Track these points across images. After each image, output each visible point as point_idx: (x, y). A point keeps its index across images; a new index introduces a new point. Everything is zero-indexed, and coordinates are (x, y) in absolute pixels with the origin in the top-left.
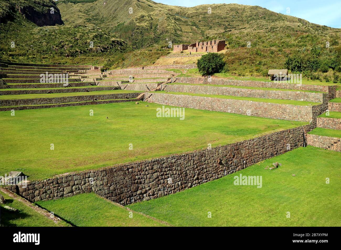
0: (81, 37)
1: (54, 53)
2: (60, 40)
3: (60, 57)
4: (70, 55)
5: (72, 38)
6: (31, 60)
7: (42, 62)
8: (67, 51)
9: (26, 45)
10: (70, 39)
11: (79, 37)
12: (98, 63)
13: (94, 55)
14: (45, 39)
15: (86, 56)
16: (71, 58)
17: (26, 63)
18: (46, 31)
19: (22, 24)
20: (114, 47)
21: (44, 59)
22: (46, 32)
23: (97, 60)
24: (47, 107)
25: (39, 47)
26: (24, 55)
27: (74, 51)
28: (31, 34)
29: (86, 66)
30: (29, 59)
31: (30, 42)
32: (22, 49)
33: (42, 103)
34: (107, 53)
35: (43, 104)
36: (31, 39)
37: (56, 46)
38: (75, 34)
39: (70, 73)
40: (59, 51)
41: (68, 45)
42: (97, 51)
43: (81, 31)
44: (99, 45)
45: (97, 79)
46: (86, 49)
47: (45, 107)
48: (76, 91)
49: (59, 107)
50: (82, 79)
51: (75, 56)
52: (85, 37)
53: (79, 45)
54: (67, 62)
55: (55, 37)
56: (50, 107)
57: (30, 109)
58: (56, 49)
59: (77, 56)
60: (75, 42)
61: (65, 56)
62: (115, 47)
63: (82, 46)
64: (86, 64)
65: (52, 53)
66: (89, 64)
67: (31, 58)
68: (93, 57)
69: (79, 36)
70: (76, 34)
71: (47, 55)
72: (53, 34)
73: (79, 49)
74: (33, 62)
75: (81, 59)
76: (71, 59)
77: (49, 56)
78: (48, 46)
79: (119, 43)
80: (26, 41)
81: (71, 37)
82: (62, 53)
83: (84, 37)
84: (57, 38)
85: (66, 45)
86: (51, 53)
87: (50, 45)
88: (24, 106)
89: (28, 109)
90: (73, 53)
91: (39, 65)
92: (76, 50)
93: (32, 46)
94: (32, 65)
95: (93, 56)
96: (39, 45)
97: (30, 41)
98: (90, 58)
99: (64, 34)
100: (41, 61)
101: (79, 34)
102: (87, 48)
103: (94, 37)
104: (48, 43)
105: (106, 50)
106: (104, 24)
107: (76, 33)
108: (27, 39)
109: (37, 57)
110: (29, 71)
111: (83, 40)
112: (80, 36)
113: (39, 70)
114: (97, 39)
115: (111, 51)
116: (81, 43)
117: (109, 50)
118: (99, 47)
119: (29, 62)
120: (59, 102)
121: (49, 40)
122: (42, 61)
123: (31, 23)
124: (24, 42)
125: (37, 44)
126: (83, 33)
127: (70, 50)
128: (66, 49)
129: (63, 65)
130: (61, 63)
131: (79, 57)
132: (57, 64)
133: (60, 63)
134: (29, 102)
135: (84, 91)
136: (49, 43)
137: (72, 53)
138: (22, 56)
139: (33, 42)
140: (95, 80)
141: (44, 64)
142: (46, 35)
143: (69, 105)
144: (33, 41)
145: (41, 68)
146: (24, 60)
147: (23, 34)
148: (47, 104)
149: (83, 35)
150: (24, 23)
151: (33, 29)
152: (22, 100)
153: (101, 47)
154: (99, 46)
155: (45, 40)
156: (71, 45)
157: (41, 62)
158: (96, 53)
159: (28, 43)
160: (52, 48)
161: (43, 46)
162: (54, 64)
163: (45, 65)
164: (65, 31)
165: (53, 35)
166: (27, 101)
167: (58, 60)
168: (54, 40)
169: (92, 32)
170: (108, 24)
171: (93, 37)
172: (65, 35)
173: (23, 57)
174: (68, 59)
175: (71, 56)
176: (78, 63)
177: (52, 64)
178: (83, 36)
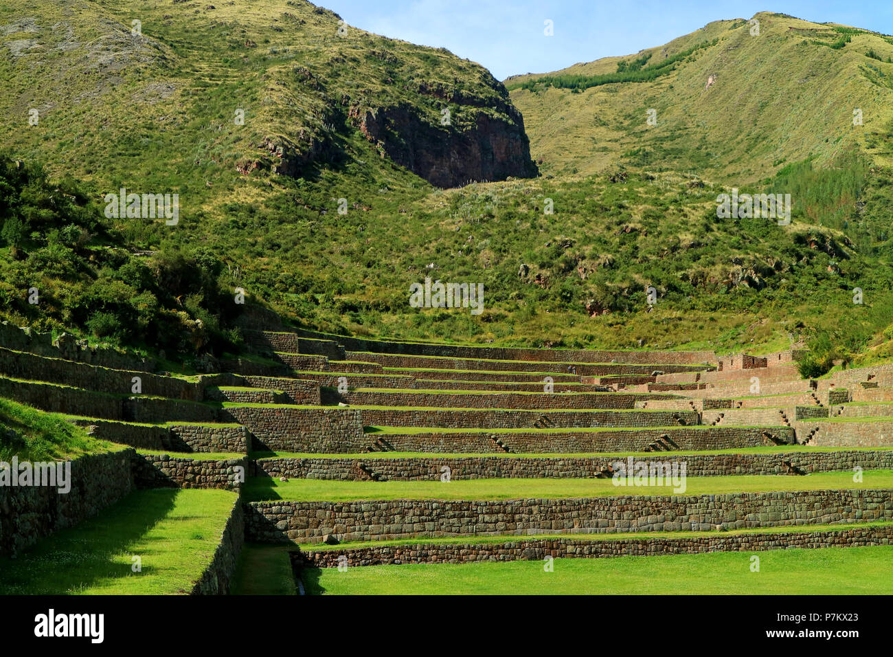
0: (651, 220)
1: (533, 295)
2: (557, 238)
3: (562, 315)
4: (605, 304)
5: (609, 228)
6: (433, 327)
7: (483, 336)
8: (593, 288)
9: (405, 263)
10: (599, 230)
11: (640, 222)
12: (741, 341)
13: (718, 303)
14: (486, 236)
15: (678, 309)
16: (610, 318)
17: (412, 340)
18: (488, 199)
19: (374, 181)
20: (808, 263)
21: (489, 324)
22: (488, 207)
23: (737, 326)
24: (667, 551)
25: (461, 269)
26: (399, 306)
27: (625, 285)
28: (421, 217)
29: (684, 356)
30: (424, 325)
31: (422, 249)
32: (392, 281)
33: (634, 522)
34: (776, 293)
35: (639, 531)
36: (427, 237)
37: (542, 266)
38: (621, 206)
39: (621, 387)
40: (556, 288)
41: (594, 257)
42: (731, 285)
43: (646, 193)
44: (739, 255)
45: (802, 413)
46: (679, 274)
47: (656, 551)
48: (738, 468)
49: (729, 549)
50: (710, 416)
51: (630, 310)
52: (670, 219)
53: (645, 259)
54: (592, 338)
55: (533, 227)
56: (680, 547)
57: (582, 554)
58: (539, 277)
59: (636, 311)
60: (622, 244)
61: (584, 310)
62: (812, 264)
63: (656, 263)
64: (684, 347)
65: (524, 296)
66: (695, 345)
67: (435, 319)
68: (713, 314)
69: (638, 217)
70: (627, 208)
71: (503, 304)
72: (523, 209)
73: (647, 277)
74: (443, 337)
75: (657, 323)
76: (611, 325)
77: (510, 311)
78: (502, 264)
79: (828, 244)
80: (407, 246)
81: (603, 223)
82: (567, 297)
83: (661, 222)
84: (541, 227)
85: (584, 258)
86: (520, 297)
87: (513, 263)
88: (550, 541)
89: (573, 554)
90: (620, 294)
91: (469, 348)
92: (632, 280)
93: (432, 265)
94: (439, 350)
95: (714, 310)
96: (464, 263)
97: (421, 246)
98: (699, 319)
99: (571, 208)
100: (477, 331)
101: (641, 207)
102: (682, 269)
103: (707, 218)
104: (502, 251)
105: (773, 281)
106: (713, 170)
107: (625, 202)
108: (410, 237)
109: (457, 316)
110: (435, 375)
111: (660, 233)
112: (647, 215)
113: (477, 374)
114: (725, 230)
115: (796, 282)
116: (651, 248)
117: (783, 281)
118: (739, 267)
119: (424, 337)
120: (724, 524)
121: (505, 241)
122: (482, 332)
123: (406, 176)
124: (399, 250)
125: (453, 257)
126: (656, 202)
127: (606, 279)
128: (583, 277)
129: (576, 349)
130: (567, 341)
131: (646, 316)
132: (547, 348)
133: (562, 344)
134: (571, 519)
135: (776, 469)
136: (505, 251)
137: (616, 296)
138: (394, 312)
139: (438, 251)
140: (792, 417)
141: (492, 346)
142: (493, 217)
143: (781, 542)
144: (434, 244)
145: (481, 366)
146: (406, 328)
147: (384, 219)
148: (661, 529)
149: (658, 213)
150: (383, 175)
151: (423, 196)
152: (535, 505)
153: (746, 264)
154: (739, 262)
155: (487, 241)
156: (610, 256)
157: (478, 336)
158: (728, 292)
159: (414, 254)
160: (523, 273)
161: (479, 268)
162: (535, 345)
163: (495, 349)
164: (571, 197)
165: (524, 218)
166: (561, 511)
167: (553, 329)
168: (531, 237)
169: (698, 198)
170: (730, 169)
171: (705, 221)
172: (574, 212)
173: (397, 316)
174: (598, 322)
175: (613, 308)
176: (643, 343)
177: (526, 347)
178: (658, 218)
